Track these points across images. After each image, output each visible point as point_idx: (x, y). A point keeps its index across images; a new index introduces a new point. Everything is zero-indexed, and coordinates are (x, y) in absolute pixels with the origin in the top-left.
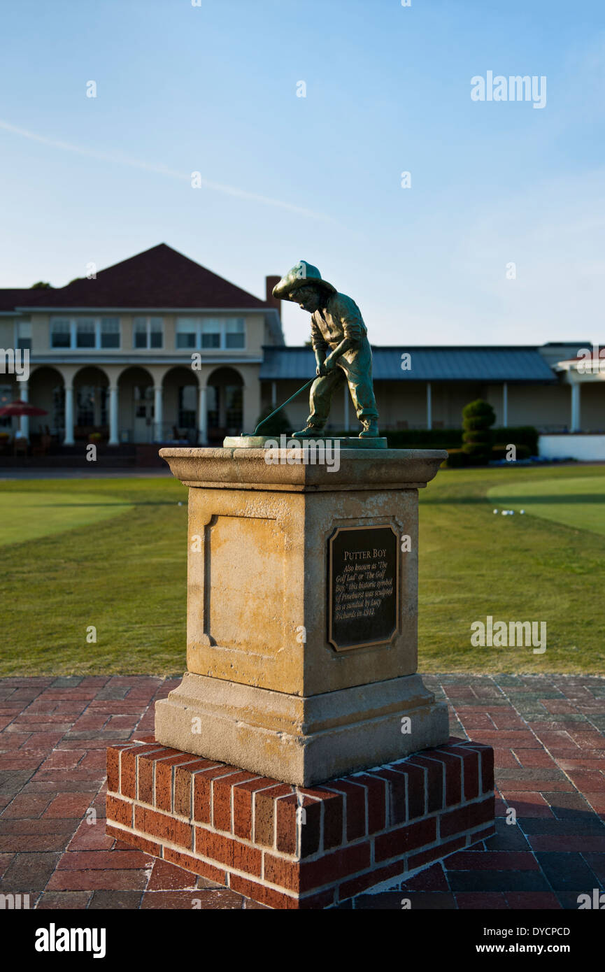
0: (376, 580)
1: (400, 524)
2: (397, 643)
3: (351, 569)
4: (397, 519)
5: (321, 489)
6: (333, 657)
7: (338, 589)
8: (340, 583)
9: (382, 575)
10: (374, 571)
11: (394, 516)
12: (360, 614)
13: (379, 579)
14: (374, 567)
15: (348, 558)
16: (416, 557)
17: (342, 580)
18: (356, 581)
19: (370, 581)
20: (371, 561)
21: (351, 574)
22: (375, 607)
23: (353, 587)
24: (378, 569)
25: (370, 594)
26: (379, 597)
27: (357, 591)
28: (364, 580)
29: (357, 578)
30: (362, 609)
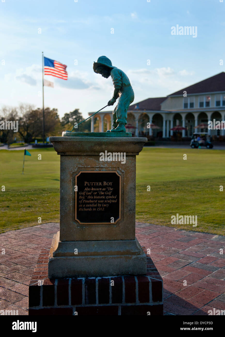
0: (105, 195)
1: (123, 171)
2: (120, 225)
3: (89, 189)
4: (120, 169)
5: (67, 154)
6: (78, 226)
7: (80, 197)
8: (82, 195)
9: (110, 193)
10: (103, 191)
11: (119, 167)
12: (95, 209)
13: (108, 195)
14: (104, 189)
15: (87, 184)
16: (134, 187)
17: (84, 193)
18: (92, 195)
19: (102, 195)
20: (102, 187)
21: (89, 191)
22: (105, 207)
23: (89, 197)
24: (107, 190)
25: (102, 201)
26: (109, 203)
27: (92, 200)
28: (98, 195)
29: (92, 194)
30: (96, 208)
